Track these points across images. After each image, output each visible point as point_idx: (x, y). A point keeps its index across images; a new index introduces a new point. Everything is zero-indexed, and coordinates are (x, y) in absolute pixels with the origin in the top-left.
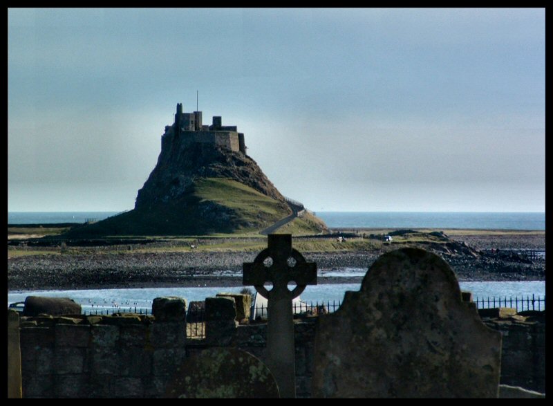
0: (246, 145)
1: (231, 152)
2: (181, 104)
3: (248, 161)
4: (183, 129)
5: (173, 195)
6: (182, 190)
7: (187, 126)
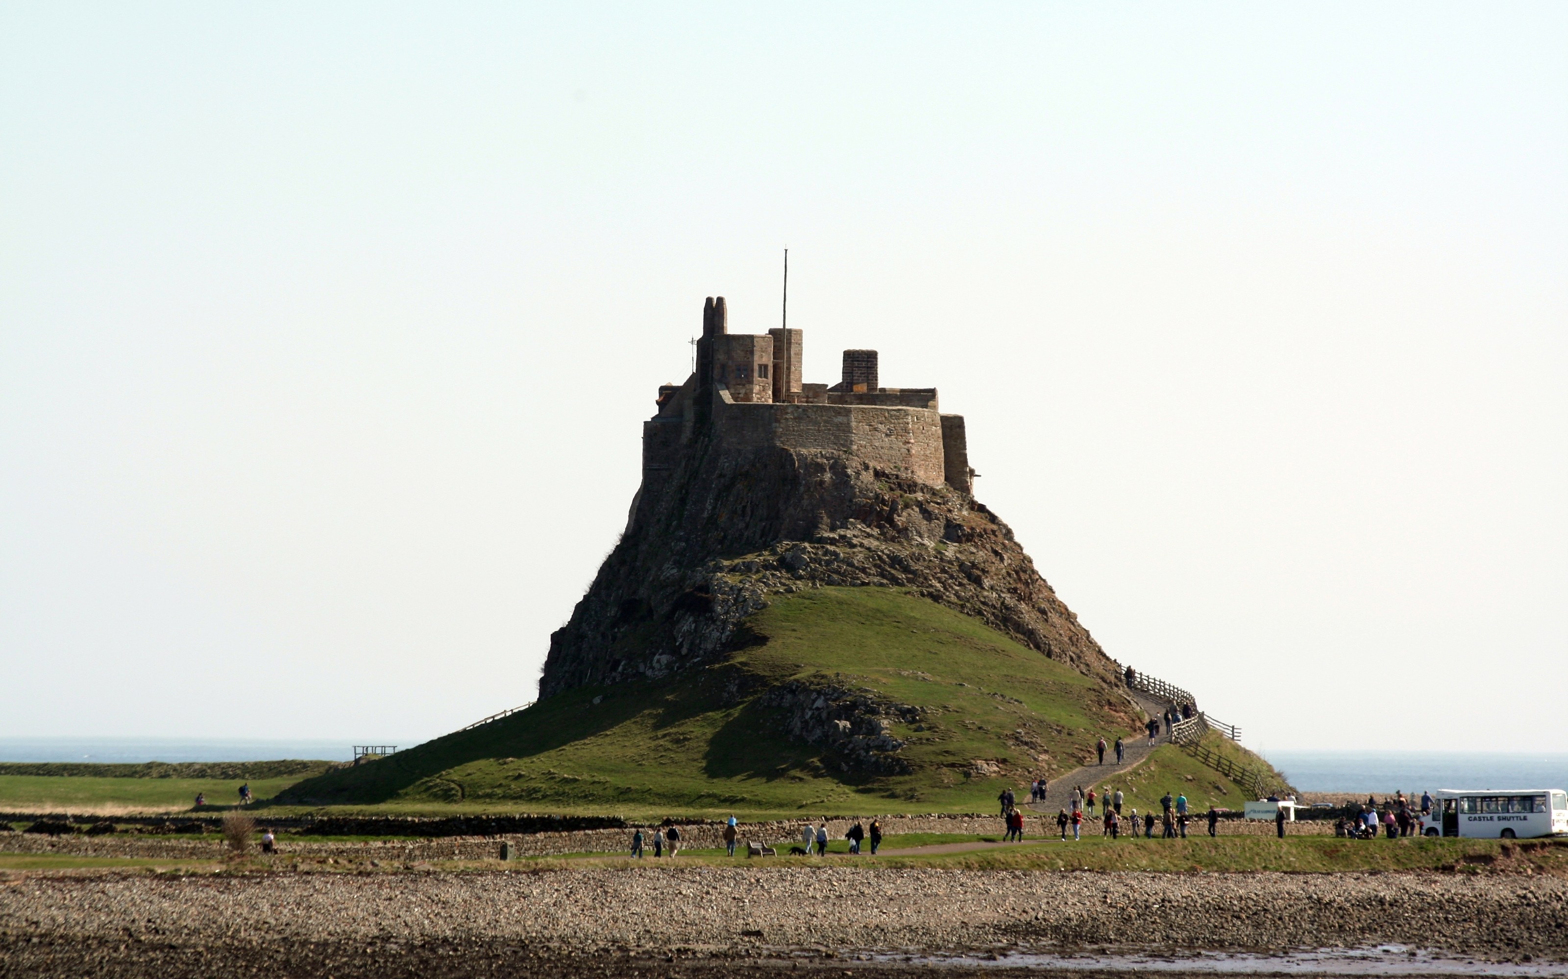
0: (972, 463)
1: (912, 487)
2: (720, 300)
3: (979, 522)
4: (726, 396)
5: (684, 651)
6: (722, 634)
7: (744, 385)
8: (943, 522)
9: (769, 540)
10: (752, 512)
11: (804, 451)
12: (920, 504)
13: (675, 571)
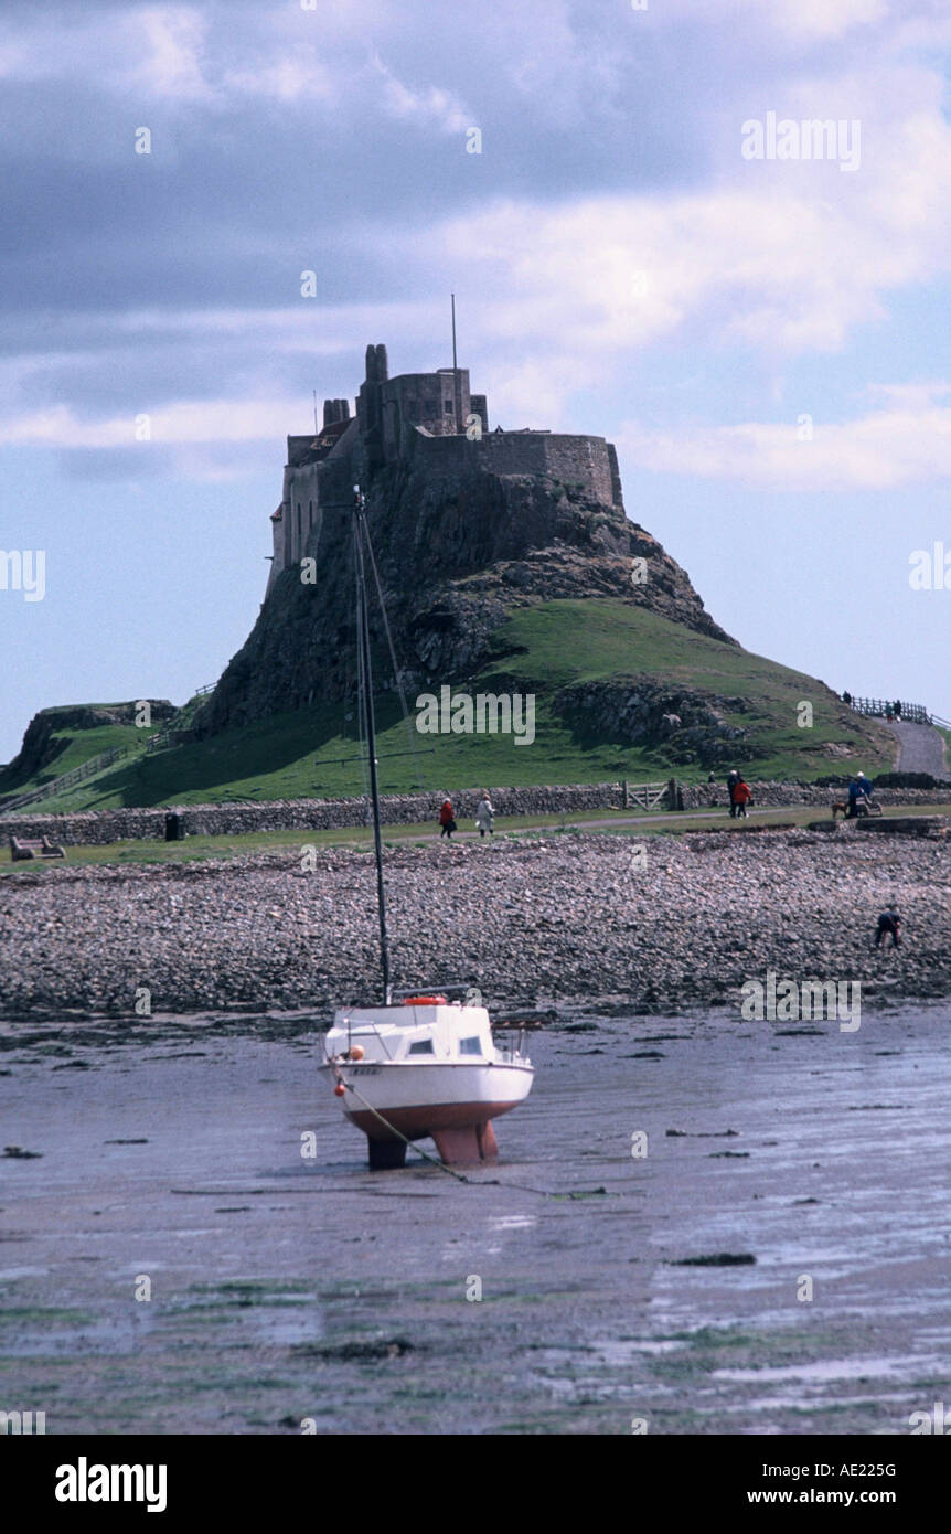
1: (597, 507)
2: (381, 348)
4: (423, 430)
5: (433, 666)
6: (473, 647)
7: (433, 420)
8: (628, 539)
9: (483, 561)
10: (465, 536)
11: (509, 477)
12: (606, 522)
13: (394, 595)
